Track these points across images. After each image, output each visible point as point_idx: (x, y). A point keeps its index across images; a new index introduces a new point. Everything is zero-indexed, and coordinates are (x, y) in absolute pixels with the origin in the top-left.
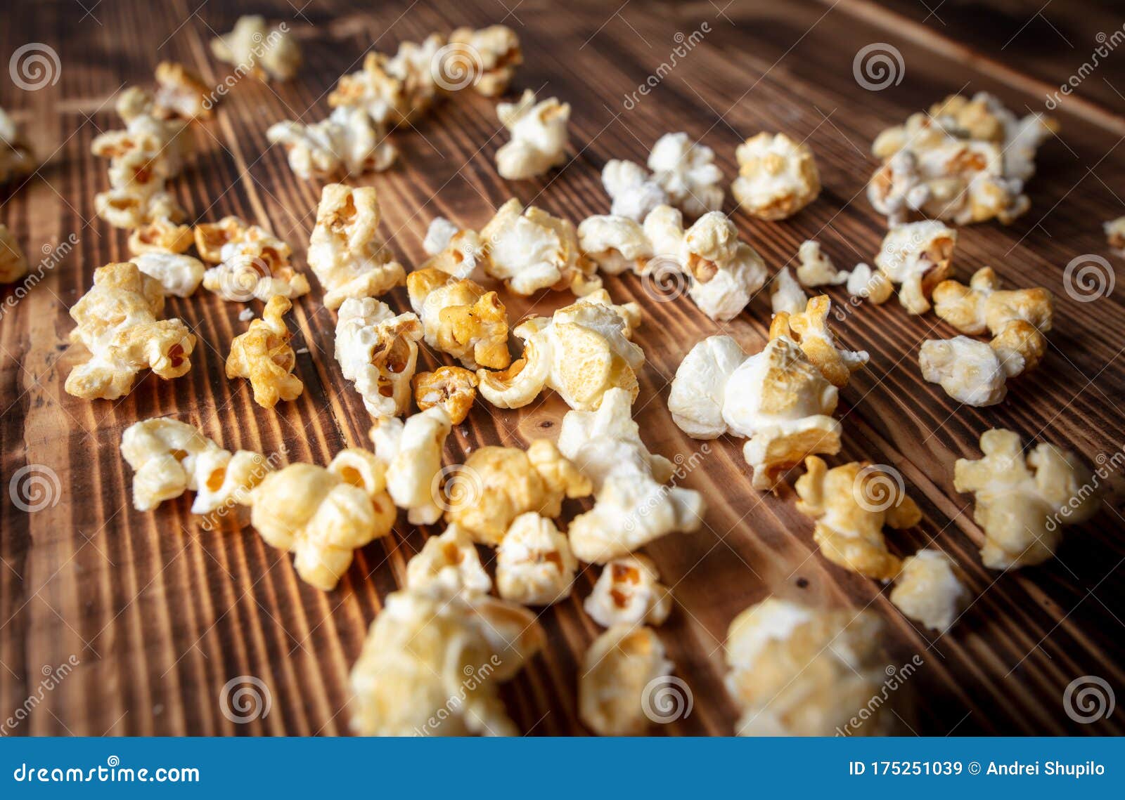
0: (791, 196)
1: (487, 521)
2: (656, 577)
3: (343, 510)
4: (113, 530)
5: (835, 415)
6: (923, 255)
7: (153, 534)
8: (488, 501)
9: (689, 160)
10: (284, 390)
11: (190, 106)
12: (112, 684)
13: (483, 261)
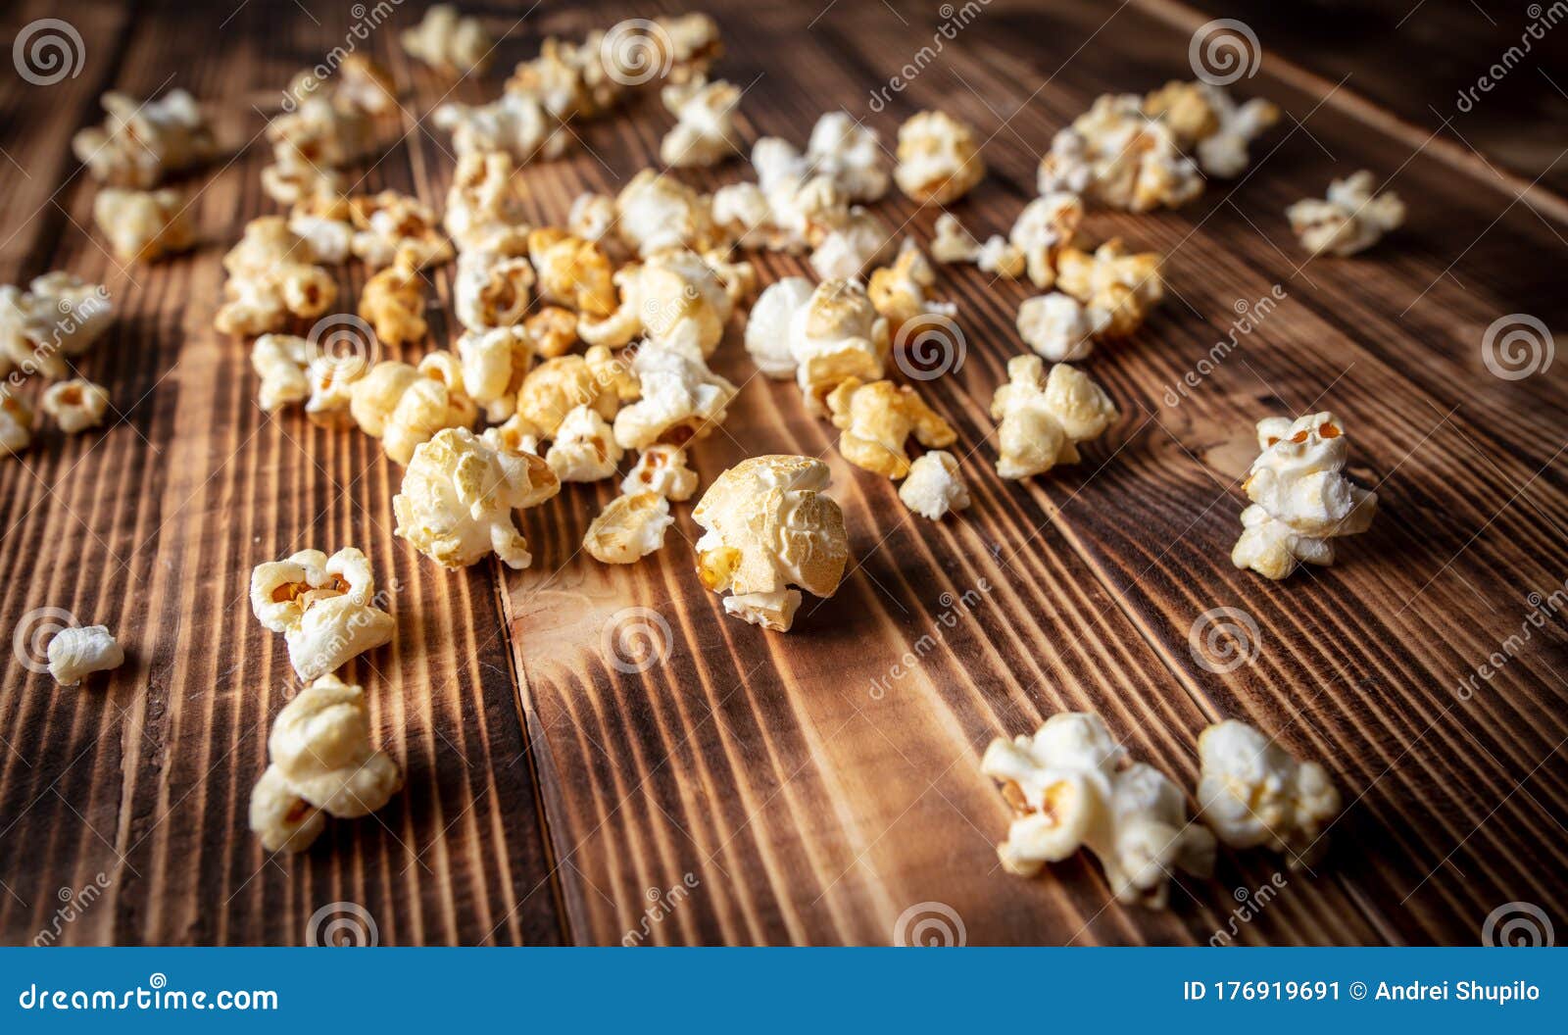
0: (945, 177)
1: (542, 410)
2: (684, 461)
3: (421, 395)
4: (244, 426)
6: (1050, 227)
7: (276, 430)
8: (544, 394)
9: (850, 141)
10: (408, 329)
11: (375, 98)
12: (224, 523)
13: (613, 231)
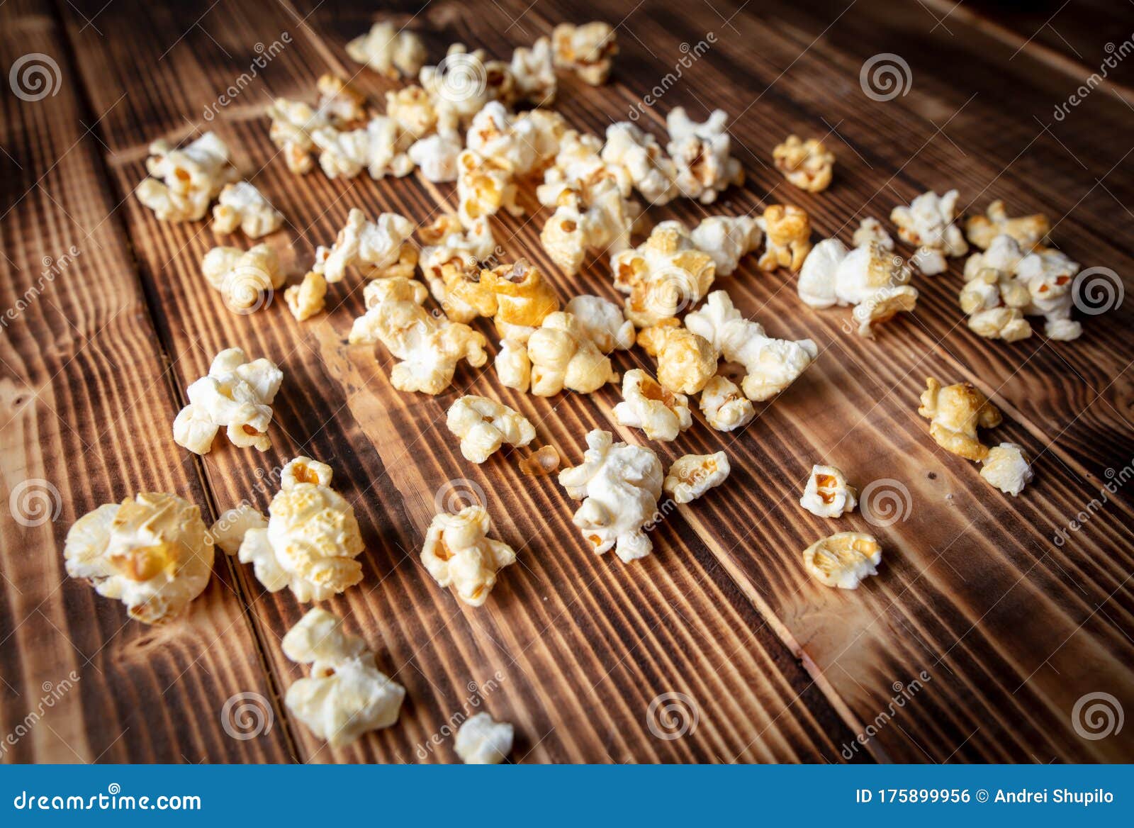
5: (910, 284)
